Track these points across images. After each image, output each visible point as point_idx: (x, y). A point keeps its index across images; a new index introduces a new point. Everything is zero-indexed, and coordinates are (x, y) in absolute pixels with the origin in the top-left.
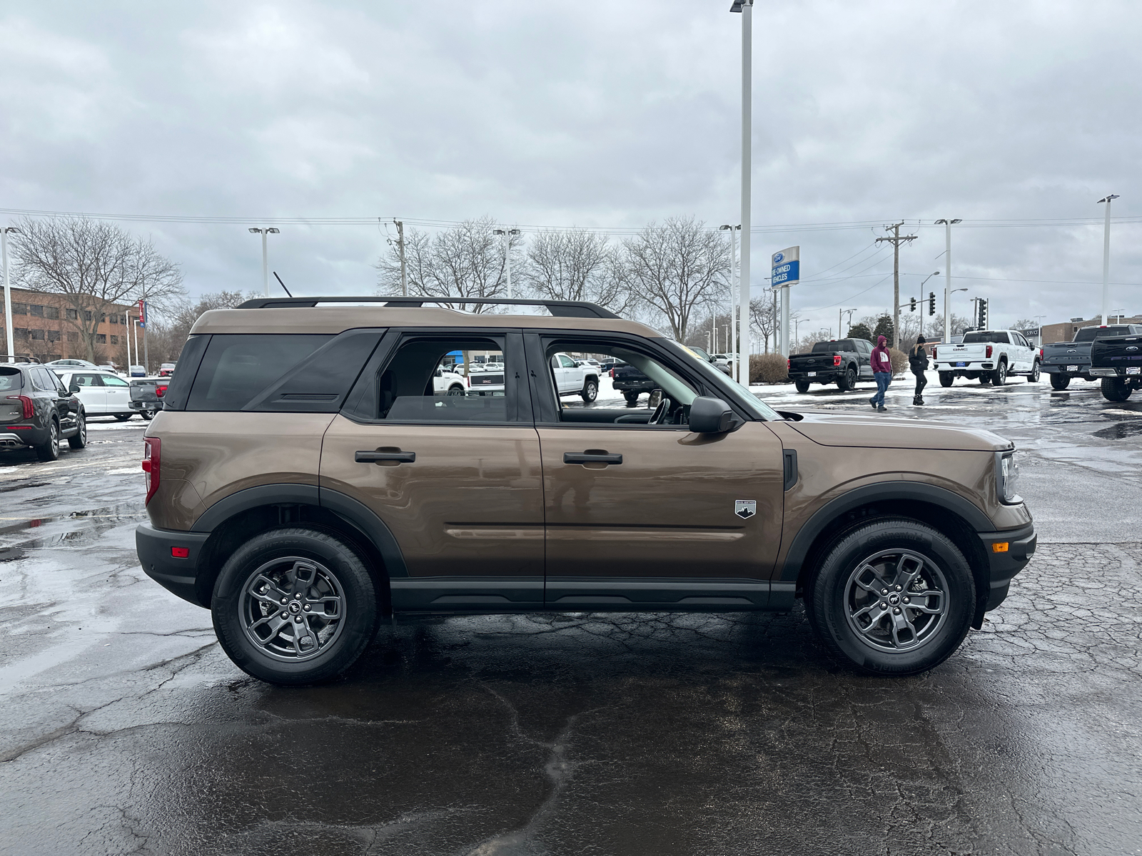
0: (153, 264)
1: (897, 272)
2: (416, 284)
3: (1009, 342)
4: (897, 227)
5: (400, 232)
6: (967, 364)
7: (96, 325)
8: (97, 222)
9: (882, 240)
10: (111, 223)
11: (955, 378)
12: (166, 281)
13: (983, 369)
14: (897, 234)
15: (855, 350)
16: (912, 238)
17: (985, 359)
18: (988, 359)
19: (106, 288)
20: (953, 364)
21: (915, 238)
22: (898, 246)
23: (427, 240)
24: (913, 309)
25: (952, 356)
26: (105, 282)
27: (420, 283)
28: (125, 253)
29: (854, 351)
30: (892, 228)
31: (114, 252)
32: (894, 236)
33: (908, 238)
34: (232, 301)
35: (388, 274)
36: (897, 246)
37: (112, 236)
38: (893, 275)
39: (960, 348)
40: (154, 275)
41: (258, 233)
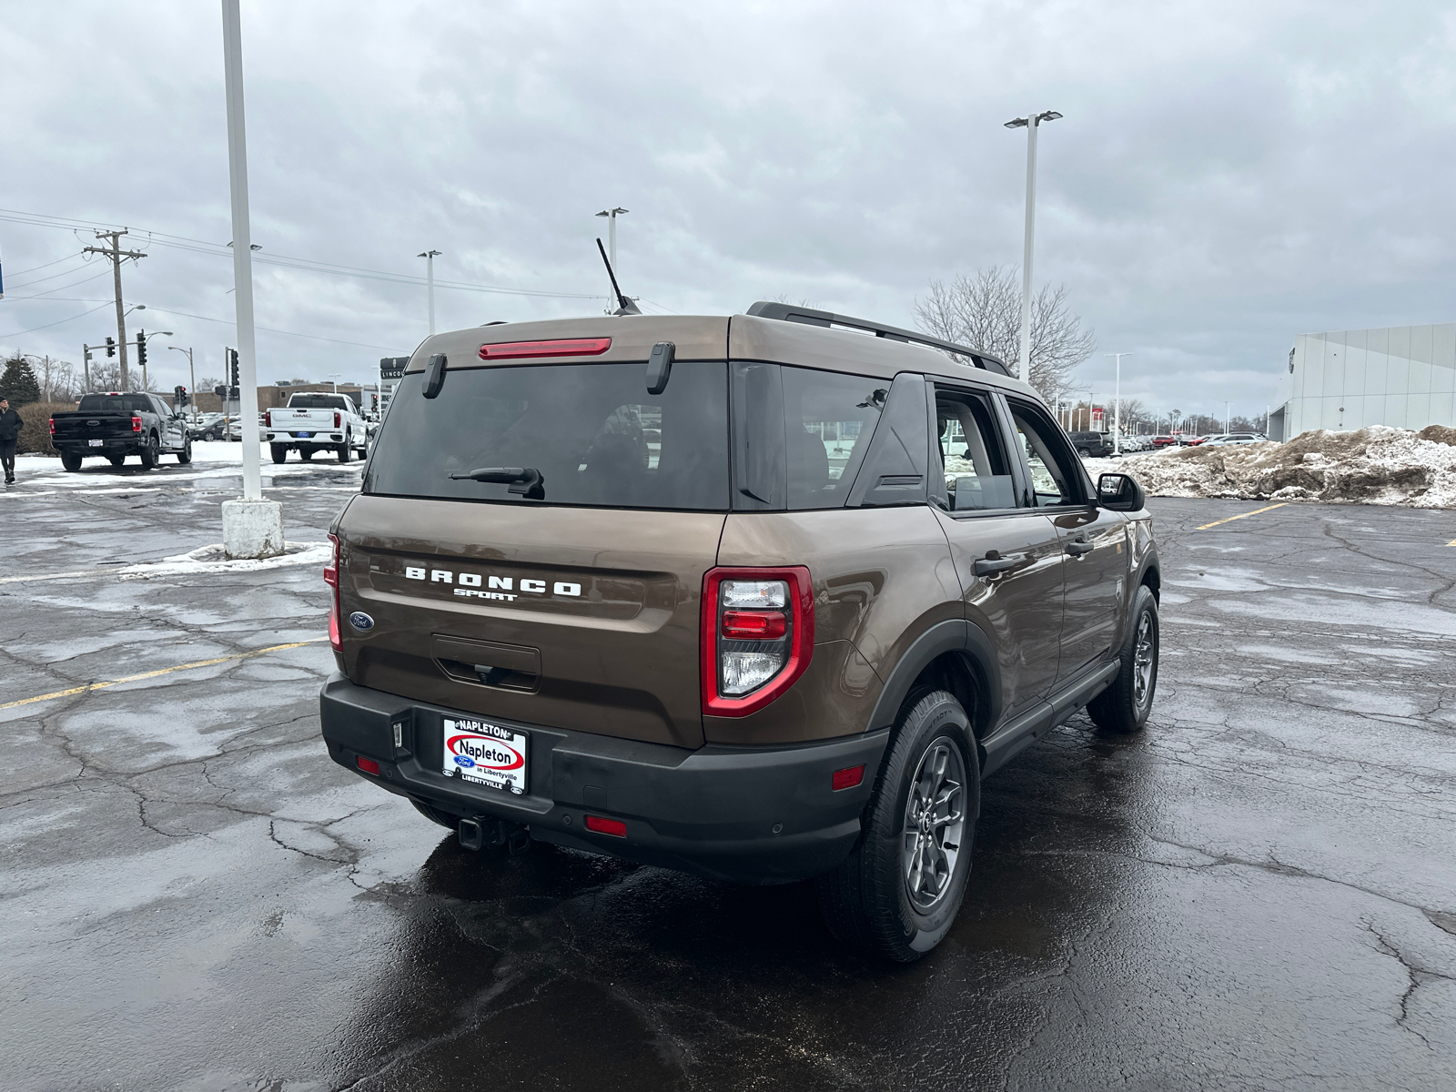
1: (121, 300)
3: (346, 409)
4: (115, 236)
6: (312, 434)
9: (93, 250)
11: (288, 452)
13: (332, 441)
14: (116, 245)
15: (152, 410)
16: (138, 256)
17: (333, 429)
18: (337, 429)
20: (293, 434)
21: (144, 255)
22: (119, 263)
24: (111, 354)
25: (292, 424)
29: (151, 412)
30: (108, 235)
32: (112, 248)
33: (131, 255)
36: (117, 263)
38: (115, 305)
39: (302, 414)
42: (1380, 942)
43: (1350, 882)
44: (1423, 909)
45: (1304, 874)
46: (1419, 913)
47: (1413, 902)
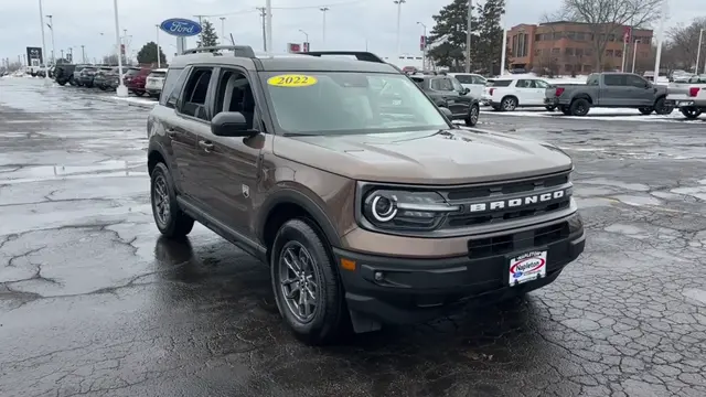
44: (43, 298)
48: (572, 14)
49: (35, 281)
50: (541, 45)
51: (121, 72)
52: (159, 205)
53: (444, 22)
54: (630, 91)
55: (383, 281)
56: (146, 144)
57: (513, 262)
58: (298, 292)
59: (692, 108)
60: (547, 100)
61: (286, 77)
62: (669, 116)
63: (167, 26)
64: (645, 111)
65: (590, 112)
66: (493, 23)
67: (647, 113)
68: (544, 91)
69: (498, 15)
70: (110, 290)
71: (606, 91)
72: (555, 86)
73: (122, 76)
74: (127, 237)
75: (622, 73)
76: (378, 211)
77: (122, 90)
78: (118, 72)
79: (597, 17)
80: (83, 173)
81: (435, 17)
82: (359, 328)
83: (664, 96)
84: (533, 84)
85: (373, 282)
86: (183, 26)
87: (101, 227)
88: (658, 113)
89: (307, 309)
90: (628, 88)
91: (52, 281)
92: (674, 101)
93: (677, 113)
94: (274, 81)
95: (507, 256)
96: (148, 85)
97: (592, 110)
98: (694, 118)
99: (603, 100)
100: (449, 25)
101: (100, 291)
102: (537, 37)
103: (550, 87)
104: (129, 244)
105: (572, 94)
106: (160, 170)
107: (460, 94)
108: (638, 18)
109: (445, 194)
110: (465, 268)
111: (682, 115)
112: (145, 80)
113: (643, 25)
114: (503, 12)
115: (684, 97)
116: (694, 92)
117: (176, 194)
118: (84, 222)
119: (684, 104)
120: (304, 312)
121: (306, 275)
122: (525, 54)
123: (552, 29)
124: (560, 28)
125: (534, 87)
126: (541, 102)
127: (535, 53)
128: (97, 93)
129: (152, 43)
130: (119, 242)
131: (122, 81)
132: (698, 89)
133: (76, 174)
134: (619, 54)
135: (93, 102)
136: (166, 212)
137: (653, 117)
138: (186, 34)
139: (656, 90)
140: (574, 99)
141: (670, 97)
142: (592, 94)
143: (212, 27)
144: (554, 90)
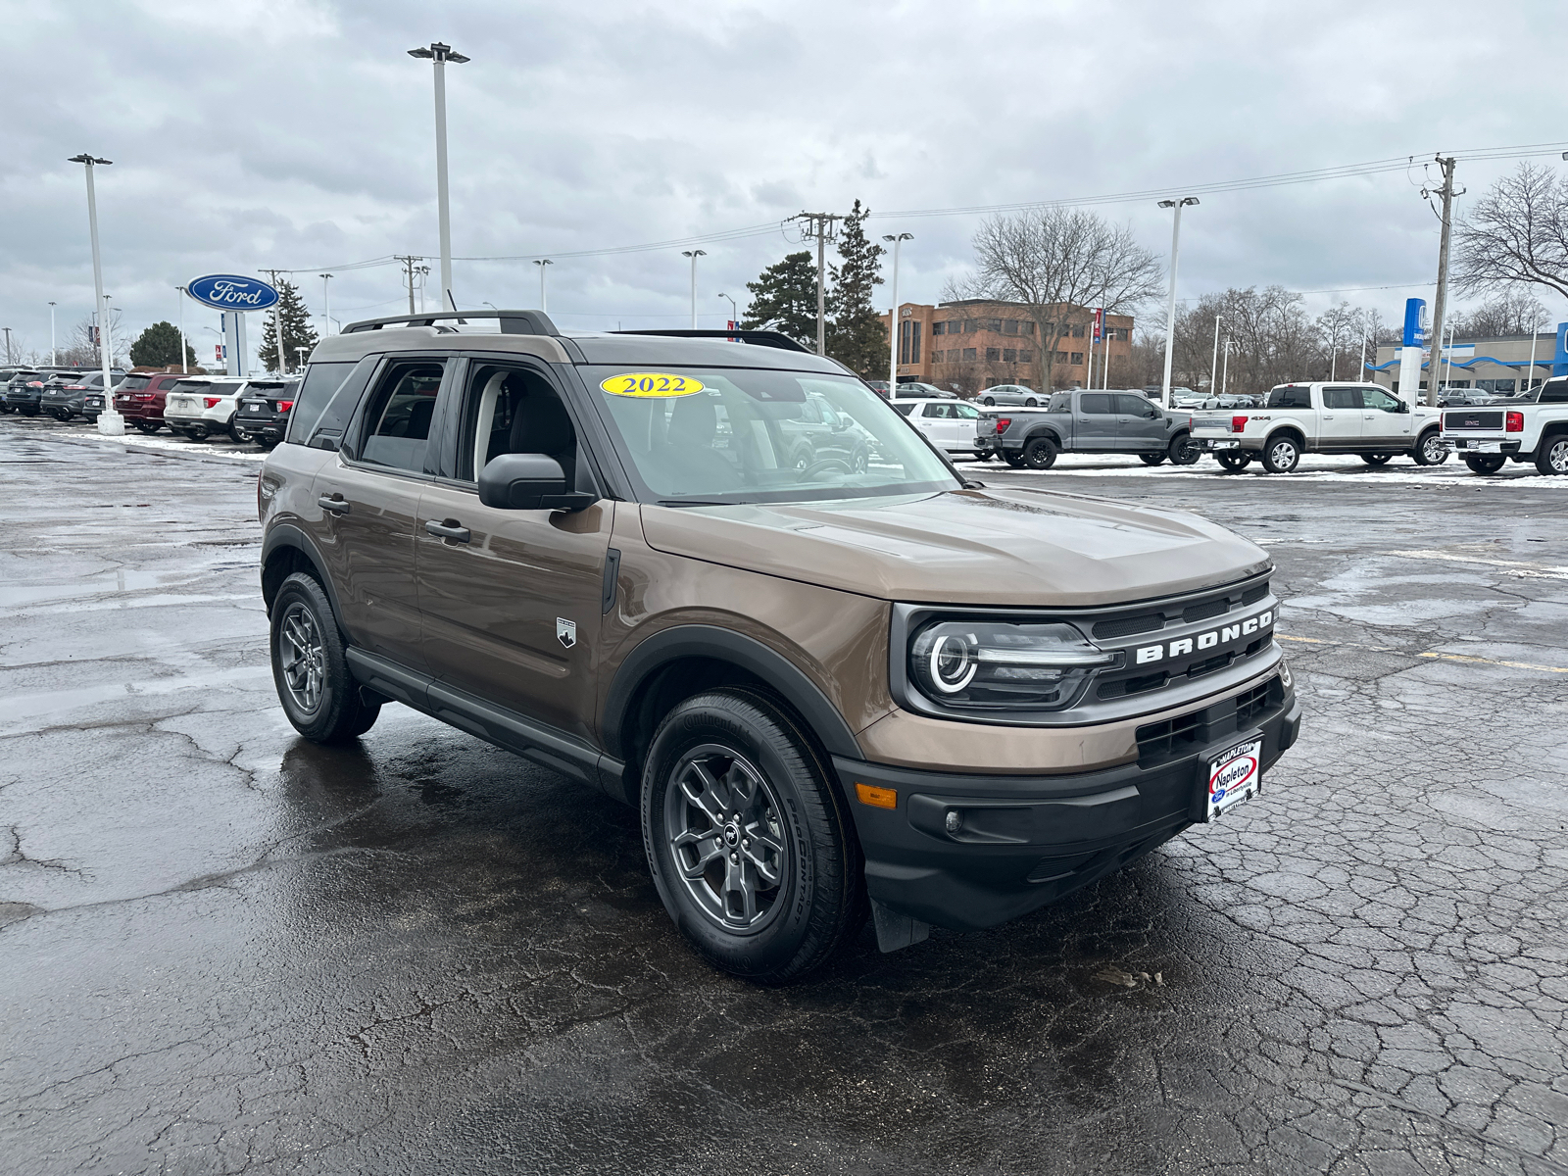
0: (1128, 259)
2: (1519, 256)
5: (1448, 175)
7: (1057, 341)
8: (1072, 211)
10: (1086, 210)
12: (1142, 280)
19: (1074, 294)
23: (1551, 178)
26: (1073, 286)
27: (1527, 255)
28: (1099, 247)
31: (1086, 249)
34: (1241, 302)
35: (1470, 244)
37: (1086, 228)
40: (1130, 273)
41: (1170, 208)
42: (64, 866)
43: (136, 904)
44: (46, 913)
45: (182, 888)
46: (46, 907)
47: (60, 915)
48: (998, 286)
49: (13, 871)
50: (945, 343)
51: (107, 382)
52: (293, 669)
53: (769, 297)
54: (1125, 423)
55: (963, 832)
56: (259, 531)
57: (1214, 769)
58: (719, 862)
59: (1233, 453)
60: (981, 441)
61: (638, 377)
62: (1195, 467)
63: (202, 290)
64: (1151, 458)
65: (1056, 463)
66: (860, 301)
67: (1157, 463)
68: (973, 424)
69: (867, 287)
70: (214, 880)
71: (1086, 423)
72: (994, 415)
73: (109, 392)
74: (217, 745)
75: (1105, 390)
76: (943, 672)
77: (111, 420)
78: (100, 381)
79: (1042, 292)
80: (63, 601)
81: (752, 287)
82: (891, 939)
83: (1186, 431)
84: (953, 413)
85: (939, 833)
86: (237, 290)
87: (145, 724)
88: (1176, 463)
89: (748, 901)
90: (1120, 417)
91: (56, 866)
92: (1205, 441)
93: (1208, 462)
94: (615, 385)
95: (1204, 755)
96: (171, 410)
97: (1061, 459)
98: (1239, 470)
99: (1081, 440)
100: (778, 302)
101: (194, 885)
102: (936, 328)
103: (985, 416)
104: (229, 762)
105: (1025, 430)
106: (298, 589)
107: (836, 429)
108: (1112, 294)
109: (1086, 628)
110: (1133, 792)
111: (1217, 466)
112: (163, 400)
113: (1121, 308)
114: (878, 281)
115: (1222, 432)
116: (1238, 424)
117: (345, 643)
118: (100, 716)
119: (1222, 446)
120: (738, 909)
121: (742, 823)
122: (916, 360)
123: (961, 314)
124: (976, 312)
125: (956, 416)
126: (970, 444)
127: (934, 357)
128: (50, 427)
129: (165, 325)
130: (204, 760)
131: (110, 403)
132: (1245, 419)
133: (46, 603)
134: (1078, 358)
135: (44, 445)
136: (313, 684)
137: (1166, 469)
138: (244, 305)
139: (1170, 422)
140: (1029, 439)
141: (1197, 433)
142: (1060, 429)
143: (297, 294)
144: (994, 423)
